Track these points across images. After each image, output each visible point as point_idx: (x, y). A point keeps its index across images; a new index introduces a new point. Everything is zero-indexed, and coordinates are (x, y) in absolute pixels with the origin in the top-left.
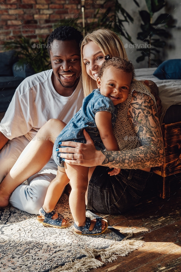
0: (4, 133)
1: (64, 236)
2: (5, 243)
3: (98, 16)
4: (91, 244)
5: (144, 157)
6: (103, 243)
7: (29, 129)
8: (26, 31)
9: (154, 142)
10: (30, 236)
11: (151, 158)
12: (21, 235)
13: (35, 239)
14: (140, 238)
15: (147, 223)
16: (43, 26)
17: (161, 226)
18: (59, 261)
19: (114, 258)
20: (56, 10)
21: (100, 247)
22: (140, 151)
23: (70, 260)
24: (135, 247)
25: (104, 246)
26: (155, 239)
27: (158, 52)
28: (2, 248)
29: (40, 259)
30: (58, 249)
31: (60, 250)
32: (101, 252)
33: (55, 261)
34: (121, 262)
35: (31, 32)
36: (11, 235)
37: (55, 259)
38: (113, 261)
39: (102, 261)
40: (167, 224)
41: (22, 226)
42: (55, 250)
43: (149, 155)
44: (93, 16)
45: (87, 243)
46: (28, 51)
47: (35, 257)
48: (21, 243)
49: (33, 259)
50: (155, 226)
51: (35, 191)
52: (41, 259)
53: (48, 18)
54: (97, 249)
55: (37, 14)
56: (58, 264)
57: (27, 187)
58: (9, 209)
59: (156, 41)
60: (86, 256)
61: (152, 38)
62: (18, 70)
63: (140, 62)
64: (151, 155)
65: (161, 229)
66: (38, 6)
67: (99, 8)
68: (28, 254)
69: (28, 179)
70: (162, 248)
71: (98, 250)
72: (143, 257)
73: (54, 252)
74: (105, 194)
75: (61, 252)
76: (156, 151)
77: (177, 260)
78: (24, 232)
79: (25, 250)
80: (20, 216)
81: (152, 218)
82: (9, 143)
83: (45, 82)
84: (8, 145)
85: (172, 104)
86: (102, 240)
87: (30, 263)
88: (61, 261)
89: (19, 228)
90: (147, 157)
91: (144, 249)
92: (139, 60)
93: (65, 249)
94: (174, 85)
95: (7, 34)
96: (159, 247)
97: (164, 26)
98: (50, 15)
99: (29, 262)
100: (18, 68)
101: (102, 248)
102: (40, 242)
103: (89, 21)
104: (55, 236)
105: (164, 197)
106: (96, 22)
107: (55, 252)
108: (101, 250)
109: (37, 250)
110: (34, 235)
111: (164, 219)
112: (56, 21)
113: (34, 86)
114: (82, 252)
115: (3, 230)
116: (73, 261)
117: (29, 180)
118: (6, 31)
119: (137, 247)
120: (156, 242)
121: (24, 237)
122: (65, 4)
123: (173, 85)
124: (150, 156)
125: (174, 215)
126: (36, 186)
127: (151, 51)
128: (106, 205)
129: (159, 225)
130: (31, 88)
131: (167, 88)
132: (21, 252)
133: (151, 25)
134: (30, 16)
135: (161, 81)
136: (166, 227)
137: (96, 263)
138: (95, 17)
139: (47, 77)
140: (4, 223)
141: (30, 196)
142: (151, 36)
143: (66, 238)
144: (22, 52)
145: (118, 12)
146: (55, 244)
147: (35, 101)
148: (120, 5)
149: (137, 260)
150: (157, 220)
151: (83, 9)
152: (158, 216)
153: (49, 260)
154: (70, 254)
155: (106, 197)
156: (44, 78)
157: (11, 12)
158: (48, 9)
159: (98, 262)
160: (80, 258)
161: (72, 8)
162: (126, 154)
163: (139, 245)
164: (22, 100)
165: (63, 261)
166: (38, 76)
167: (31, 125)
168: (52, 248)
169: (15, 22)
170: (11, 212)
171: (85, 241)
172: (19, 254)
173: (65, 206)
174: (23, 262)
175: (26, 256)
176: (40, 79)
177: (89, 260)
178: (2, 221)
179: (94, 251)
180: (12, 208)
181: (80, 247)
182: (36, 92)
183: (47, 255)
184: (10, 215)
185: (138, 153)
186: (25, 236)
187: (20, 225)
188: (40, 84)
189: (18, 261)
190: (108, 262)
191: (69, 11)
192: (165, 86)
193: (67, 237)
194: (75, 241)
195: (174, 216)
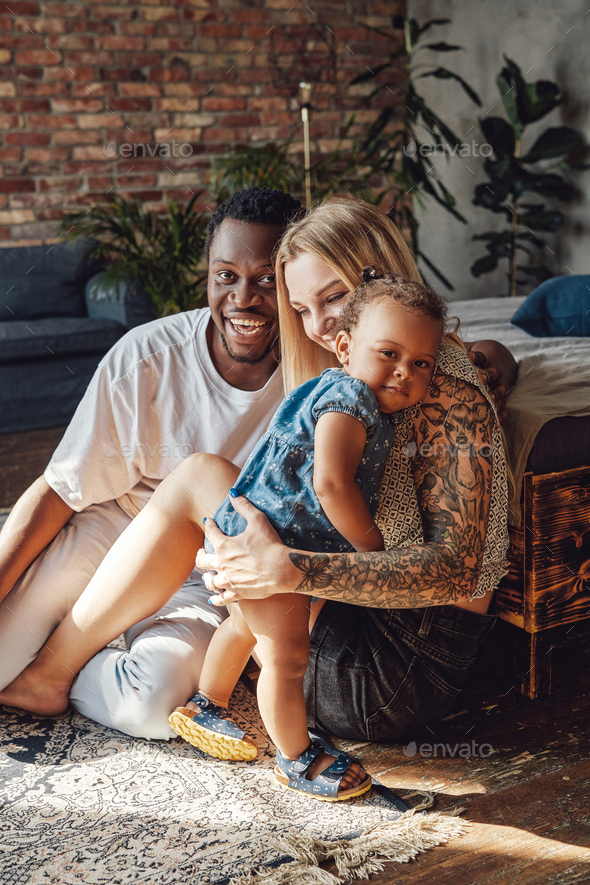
0: (59, 491)
1: (231, 801)
2: (58, 818)
3: (352, 131)
4: (310, 827)
5: (422, 575)
6: (344, 825)
7: (133, 480)
8: (130, 180)
9: (456, 529)
10: (128, 801)
11: (439, 575)
12: (105, 798)
13: (144, 809)
14: (455, 812)
15: (479, 770)
16: (180, 162)
17: (519, 779)
18: (212, 872)
19: (376, 866)
20: (223, 115)
21: (334, 836)
22: (411, 556)
23: (246, 869)
24: (438, 838)
25: (345, 832)
26: (501, 816)
27: (540, 244)
28: (48, 832)
29: (156, 865)
30: (210, 838)
31: (217, 841)
32: (336, 847)
33: (200, 872)
34: (394, 878)
35: (145, 180)
36: (74, 797)
37: (203, 866)
38: (370, 875)
39: (340, 874)
40: (538, 775)
41: (106, 772)
42: (202, 841)
43: (435, 570)
44: (337, 132)
45: (296, 822)
46: (133, 241)
47: (144, 860)
48: (104, 819)
49: (138, 863)
50: (501, 777)
51: (145, 668)
52: (160, 864)
53: (197, 140)
54: (326, 839)
55: (163, 126)
56: (209, 881)
57: (122, 657)
58: (70, 720)
59: (535, 210)
60: (293, 860)
61: (520, 201)
62: (102, 300)
63: (483, 276)
64: (442, 569)
65: (519, 787)
66: (166, 104)
67: (356, 108)
68: (122, 851)
69: (126, 633)
70: (518, 843)
71: (329, 843)
72: (461, 866)
73: (198, 845)
74: (353, 681)
75: (218, 848)
76: (455, 559)
77: (560, 878)
78: (112, 788)
79: (114, 840)
80: (101, 742)
81: (496, 754)
82: (71, 525)
83: (187, 344)
84: (71, 529)
85: (554, 414)
86: (341, 814)
87: (130, 876)
88: (219, 872)
89: (98, 775)
90: (430, 575)
91: (465, 843)
92: (481, 267)
93: (231, 838)
94: (568, 356)
95: (72, 186)
96: (511, 838)
97: (558, 164)
98: (204, 129)
99: (127, 872)
100: (101, 295)
101: (340, 839)
102: (160, 818)
103: (325, 147)
104: (203, 800)
105: (535, 693)
106: (346, 150)
107: (203, 847)
108: (338, 842)
109: (149, 839)
110: (142, 798)
111: (530, 757)
112: (221, 148)
113: (155, 357)
114: (282, 848)
115: (51, 780)
116: (254, 874)
117: (130, 636)
118: (69, 178)
119: (445, 836)
120: (503, 824)
121: (112, 804)
122: (251, 95)
123: (567, 354)
124: (438, 573)
125: (561, 747)
126: (149, 652)
127: (518, 241)
128: (354, 715)
129: (514, 775)
130: (144, 361)
131: (546, 364)
132: (102, 843)
133: (515, 163)
134: (144, 134)
135: (535, 340)
136: (536, 784)
137: (322, 879)
138: (343, 134)
139: (194, 330)
140: (54, 762)
141: (130, 683)
142: (516, 196)
143: (235, 808)
144: (117, 243)
145: (414, 121)
146: (203, 823)
147: (154, 399)
148: (421, 100)
149: (443, 873)
150: (510, 762)
151: (305, 112)
152: (513, 750)
153: (183, 869)
154: (245, 853)
155: (354, 690)
156: (186, 332)
157: (86, 121)
158: (198, 111)
159: (326, 877)
160: (275, 864)
161: (272, 107)
162: (372, 567)
163: (450, 830)
164: (116, 394)
165: (224, 873)
166: (167, 326)
167: (138, 470)
168: (194, 835)
169: (95, 152)
170: (74, 731)
171: (291, 817)
172: (96, 849)
173: (237, 716)
174: (107, 872)
175: (117, 857)
176: (174, 336)
177: (300, 871)
178: (48, 755)
179: (317, 846)
180: (77, 719)
181: (275, 833)
182: (158, 375)
183: (178, 855)
184: (72, 738)
185: (405, 561)
186: (117, 800)
187: (102, 767)
188: (171, 351)
189: (94, 870)
190: (358, 878)
191: (261, 116)
192: (542, 358)
193: (240, 804)
194: (263, 817)
195: (562, 752)
